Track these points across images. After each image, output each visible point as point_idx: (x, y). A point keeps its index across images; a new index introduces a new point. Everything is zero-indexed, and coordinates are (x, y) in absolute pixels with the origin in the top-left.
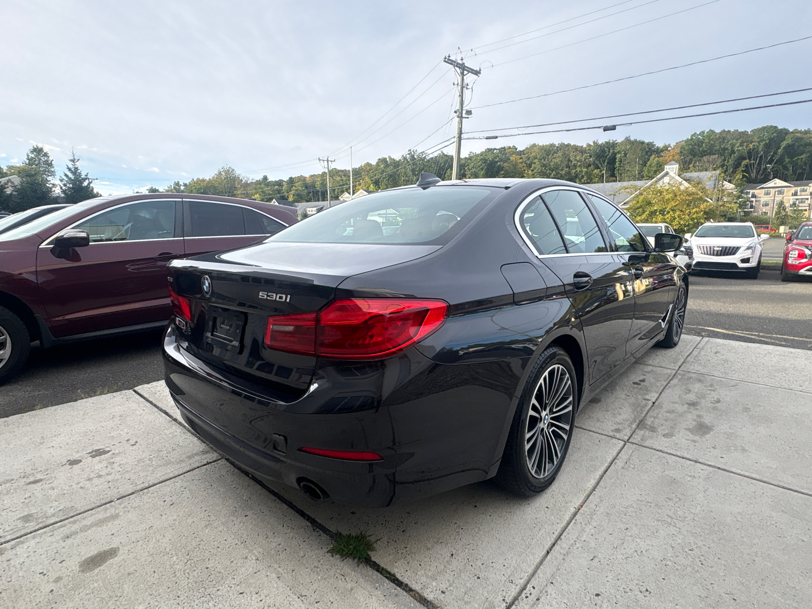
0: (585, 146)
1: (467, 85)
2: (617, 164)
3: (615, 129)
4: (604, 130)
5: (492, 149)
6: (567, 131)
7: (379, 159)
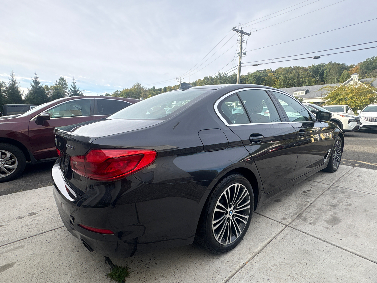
0: (308, 67)
1: (244, 40)
2: (325, 76)
3: (320, 58)
4: (314, 59)
5: (259, 71)
6: (294, 60)
7: (205, 77)
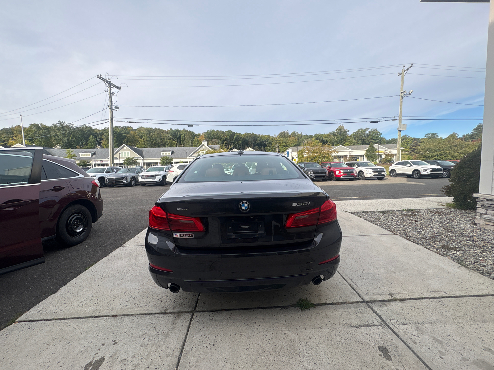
1: (114, 93)
2: (182, 140)
